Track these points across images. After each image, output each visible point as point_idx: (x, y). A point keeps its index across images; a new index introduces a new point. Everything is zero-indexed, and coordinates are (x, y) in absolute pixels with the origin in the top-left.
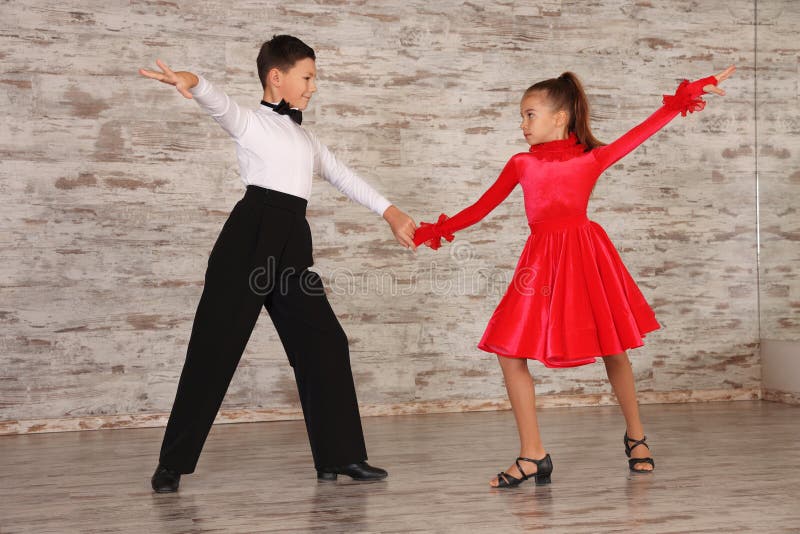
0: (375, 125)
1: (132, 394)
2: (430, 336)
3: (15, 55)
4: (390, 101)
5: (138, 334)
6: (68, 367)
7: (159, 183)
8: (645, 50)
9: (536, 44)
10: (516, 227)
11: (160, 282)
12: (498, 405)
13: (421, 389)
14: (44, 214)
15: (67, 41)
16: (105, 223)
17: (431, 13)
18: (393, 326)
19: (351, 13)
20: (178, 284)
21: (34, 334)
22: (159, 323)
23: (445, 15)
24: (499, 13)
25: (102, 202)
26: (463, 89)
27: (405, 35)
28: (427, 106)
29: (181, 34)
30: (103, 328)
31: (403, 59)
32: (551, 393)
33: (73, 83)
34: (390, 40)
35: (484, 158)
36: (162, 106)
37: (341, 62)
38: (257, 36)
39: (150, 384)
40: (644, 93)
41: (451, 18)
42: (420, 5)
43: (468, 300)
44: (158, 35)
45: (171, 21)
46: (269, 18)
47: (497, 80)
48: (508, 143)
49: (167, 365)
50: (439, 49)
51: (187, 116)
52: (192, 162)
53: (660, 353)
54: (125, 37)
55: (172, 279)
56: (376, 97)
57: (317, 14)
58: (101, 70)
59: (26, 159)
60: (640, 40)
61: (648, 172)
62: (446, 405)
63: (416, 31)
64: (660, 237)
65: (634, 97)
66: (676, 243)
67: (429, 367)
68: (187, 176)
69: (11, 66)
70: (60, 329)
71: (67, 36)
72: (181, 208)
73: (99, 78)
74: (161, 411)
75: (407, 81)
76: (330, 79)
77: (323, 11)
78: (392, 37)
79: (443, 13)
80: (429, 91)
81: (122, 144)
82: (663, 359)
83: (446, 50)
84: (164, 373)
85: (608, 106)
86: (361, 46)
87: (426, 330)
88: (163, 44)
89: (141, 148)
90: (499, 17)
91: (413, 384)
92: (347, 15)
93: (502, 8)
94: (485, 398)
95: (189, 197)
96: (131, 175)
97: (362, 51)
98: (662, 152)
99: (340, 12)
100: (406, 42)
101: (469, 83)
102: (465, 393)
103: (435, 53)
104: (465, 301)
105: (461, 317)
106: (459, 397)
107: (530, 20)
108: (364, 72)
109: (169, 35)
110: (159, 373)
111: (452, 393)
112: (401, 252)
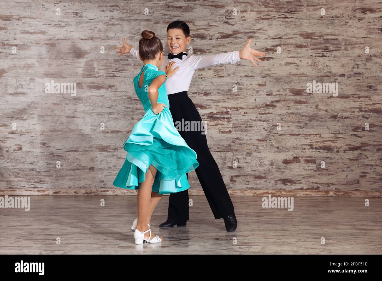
1: (97, 180)
2: (238, 158)
3: (49, 33)
4: (219, 46)
5: (100, 154)
6: (71, 167)
7: (110, 87)
8: (359, 14)
9: (297, 15)
10: (283, 106)
11: (110, 131)
12: (273, 193)
13: (232, 184)
14: (61, 101)
15: (71, 25)
16: (86, 105)
17: (241, 3)
18: (219, 153)
19: (201, 5)
20: (118, 132)
21: (56, 152)
22: (110, 149)
23: (248, 3)
25: (86, 96)
26: (257, 39)
27: (227, 14)
28: (238, 48)
29: (121, 19)
30: (85, 151)
31: (226, 26)
32: (302, 189)
33: (73, 44)
34: (220, 17)
35: (267, 72)
36: (112, 52)
37: (195, 29)
39: (105, 176)
40: (358, 36)
41: (251, 4)
43: (258, 142)
44: (110, 21)
45: (116, 14)
46: (161, 10)
47: (275, 34)
48: (280, 65)
49: (113, 168)
50: (245, 20)
52: (125, 77)
53: (364, 171)
54: (96, 22)
55: (115, 129)
56: (212, 44)
57: (184, 7)
58: (85, 38)
59: (54, 77)
60: (357, 9)
61: (359, 78)
62: (245, 192)
64: (366, 111)
65: (351, 39)
66: (375, 114)
67: (237, 173)
68: (122, 84)
69: (48, 37)
70: (68, 150)
71: (71, 23)
72: (120, 98)
73: (85, 40)
74: (110, 188)
75: (228, 36)
77: (187, 5)
78: (221, 15)
79: (247, 2)
80: (239, 40)
81: (94, 70)
82: (366, 174)
83: (248, 20)
84: (112, 171)
85: (336, 44)
86: (205, 20)
87: (236, 155)
88: (113, 25)
89: (102, 71)
91: (229, 181)
92: (199, 6)
94: (266, 189)
95: (123, 93)
96: (98, 83)
97: (205, 23)
98: (368, 67)
99: (196, 5)
100: (228, 17)
101: (260, 36)
102: (255, 186)
103: (243, 22)
104: (256, 142)
105: (254, 150)
106: (252, 188)
107: (293, 3)
108: (206, 33)
109: (115, 20)
110: (109, 171)
111: (249, 186)
112: (224, 118)
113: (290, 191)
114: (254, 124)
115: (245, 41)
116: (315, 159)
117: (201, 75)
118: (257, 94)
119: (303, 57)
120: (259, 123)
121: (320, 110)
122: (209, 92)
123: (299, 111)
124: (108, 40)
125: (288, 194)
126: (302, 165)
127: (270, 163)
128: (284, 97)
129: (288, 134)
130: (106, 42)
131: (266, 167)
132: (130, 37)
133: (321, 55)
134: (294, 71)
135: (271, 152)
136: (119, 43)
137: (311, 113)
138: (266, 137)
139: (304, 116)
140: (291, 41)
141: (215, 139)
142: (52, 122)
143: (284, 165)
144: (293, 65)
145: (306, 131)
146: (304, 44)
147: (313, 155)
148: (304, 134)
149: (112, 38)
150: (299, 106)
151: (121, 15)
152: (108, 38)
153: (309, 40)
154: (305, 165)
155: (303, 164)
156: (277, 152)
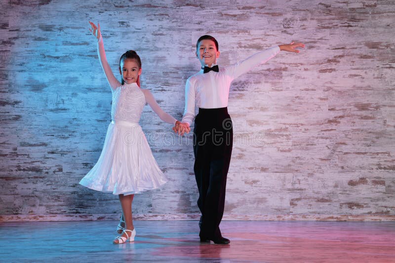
0: (269, 70)
1: (145, 204)
2: (298, 179)
3: (94, 44)
7: (159, 102)
9: (361, 23)
10: (348, 122)
11: (158, 150)
12: (337, 218)
13: (293, 207)
14: (106, 117)
15: (117, 36)
17: (301, 10)
18: (278, 174)
19: (257, 13)
20: (167, 151)
23: (308, 10)
24: (339, 7)
26: (318, 49)
27: (285, 23)
28: (297, 59)
29: (170, 29)
31: (285, 35)
32: (370, 213)
33: (119, 55)
34: (277, 25)
35: (330, 85)
36: (161, 64)
37: (251, 39)
38: (208, 28)
39: (153, 199)
41: (312, 13)
42: (294, 6)
43: (320, 161)
44: (159, 30)
45: (165, 23)
46: (214, 18)
47: (338, 43)
48: (344, 77)
49: (161, 190)
50: (305, 29)
51: (172, 69)
52: (174, 91)
54: (144, 32)
55: (164, 148)
57: (239, 15)
59: (98, 92)
62: (307, 217)
63: (292, 20)
67: (298, 196)
68: (172, 98)
69: (92, 48)
71: (117, 33)
74: (159, 213)
76: (245, 47)
77: (242, 13)
78: (278, 24)
83: (308, 29)
84: (160, 194)
86: (262, 29)
87: (296, 176)
88: (161, 34)
89: (150, 85)
90: (340, 10)
91: (289, 205)
92: (254, 14)
93: (341, 5)
94: (330, 213)
95: (173, 108)
97: (262, 32)
99: (251, 13)
100: (286, 26)
101: (322, 46)
102: (318, 211)
103: (302, 31)
104: (318, 161)
105: (316, 170)
106: (315, 213)
107: (357, 11)
108: (263, 43)
109: (165, 30)
110: (158, 194)
111: (311, 210)
112: (283, 136)
113: (358, 216)
114: (315, 142)
115: (305, 52)
116: (384, 180)
117: (258, 88)
118: (319, 109)
119: (368, 68)
120: (321, 140)
121: (388, 126)
122: (266, 107)
123: (365, 128)
124: (157, 50)
125: (355, 218)
126: (370, 187)
127: (334, 184)
128: (349, 112)
129: (354, 153)
130: (154, 53)
131: (330, 189)
132: (180, 47)
133: (388, 66)
134: (359, 84)
135: (335, 173)
136: (169, 54)
137: (379, 130)
138: (330, 156)
139: (370, 132)
140: (355, 51)
141: (273, 158)
142: (96, 140)
143: (350, 187)
144: (357, 77)
145: (373, 149)
146: (370, 54)
147: (381, 176)
148: (371, 153)
149: (161, 49)
150: (365, 122)
151: (171, 24)
152: (157, 49)
153: (375, 50)
154: (373, 187)
155: (370, 185)
156: (342, 172)
